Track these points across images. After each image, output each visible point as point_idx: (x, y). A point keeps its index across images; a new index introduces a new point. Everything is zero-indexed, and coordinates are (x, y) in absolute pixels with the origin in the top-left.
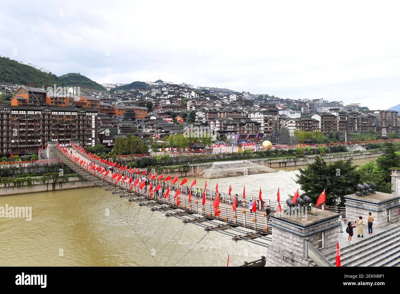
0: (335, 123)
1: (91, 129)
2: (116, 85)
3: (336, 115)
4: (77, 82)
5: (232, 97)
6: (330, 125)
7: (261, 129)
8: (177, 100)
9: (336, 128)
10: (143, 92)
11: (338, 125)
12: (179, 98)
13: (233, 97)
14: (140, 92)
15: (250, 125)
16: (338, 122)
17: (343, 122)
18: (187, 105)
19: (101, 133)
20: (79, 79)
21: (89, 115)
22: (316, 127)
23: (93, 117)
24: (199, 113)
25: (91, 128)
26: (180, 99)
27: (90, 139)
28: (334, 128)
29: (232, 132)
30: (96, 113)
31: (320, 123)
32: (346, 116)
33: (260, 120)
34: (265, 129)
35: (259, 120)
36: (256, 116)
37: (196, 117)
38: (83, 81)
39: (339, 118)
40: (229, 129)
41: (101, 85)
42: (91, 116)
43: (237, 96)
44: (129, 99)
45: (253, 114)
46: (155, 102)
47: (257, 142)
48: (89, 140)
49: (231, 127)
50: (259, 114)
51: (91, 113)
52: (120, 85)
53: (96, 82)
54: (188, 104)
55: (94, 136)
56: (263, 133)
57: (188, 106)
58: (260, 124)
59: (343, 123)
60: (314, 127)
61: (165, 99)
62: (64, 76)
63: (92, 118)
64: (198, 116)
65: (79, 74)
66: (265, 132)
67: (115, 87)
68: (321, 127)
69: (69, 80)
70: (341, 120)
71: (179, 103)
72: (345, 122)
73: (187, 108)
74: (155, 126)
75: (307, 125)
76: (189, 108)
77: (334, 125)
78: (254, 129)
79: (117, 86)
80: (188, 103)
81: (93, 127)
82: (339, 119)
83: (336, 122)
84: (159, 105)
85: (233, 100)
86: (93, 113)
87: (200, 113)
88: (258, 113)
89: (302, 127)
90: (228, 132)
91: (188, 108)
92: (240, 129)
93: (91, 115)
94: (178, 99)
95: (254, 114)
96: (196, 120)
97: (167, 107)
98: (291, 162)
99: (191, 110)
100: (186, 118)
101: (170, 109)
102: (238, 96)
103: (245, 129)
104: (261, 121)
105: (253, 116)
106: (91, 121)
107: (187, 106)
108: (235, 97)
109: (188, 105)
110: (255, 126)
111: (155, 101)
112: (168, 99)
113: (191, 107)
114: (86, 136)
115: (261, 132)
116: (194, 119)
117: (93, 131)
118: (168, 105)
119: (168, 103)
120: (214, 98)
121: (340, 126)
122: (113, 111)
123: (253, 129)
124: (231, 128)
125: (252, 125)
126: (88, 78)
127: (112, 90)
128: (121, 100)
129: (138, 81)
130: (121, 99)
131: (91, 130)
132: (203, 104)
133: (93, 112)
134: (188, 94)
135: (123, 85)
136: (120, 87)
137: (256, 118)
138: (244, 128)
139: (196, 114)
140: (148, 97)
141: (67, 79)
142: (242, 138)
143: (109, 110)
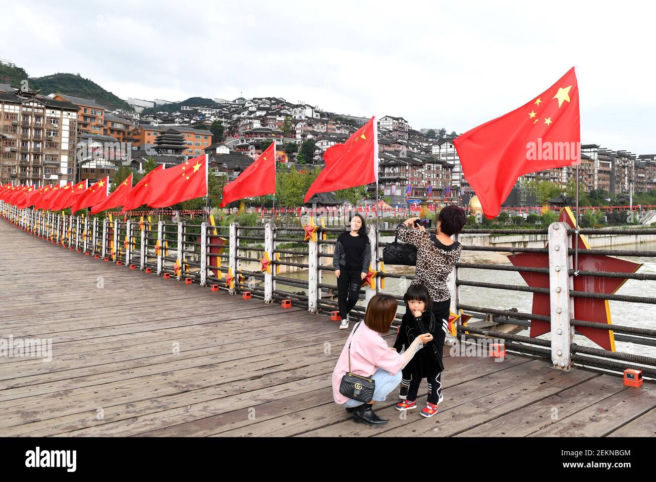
0: (592, 173)
1: (57, 153)
2: (155, 103)
3: (592, 158)
4: (72, 89)
5: (385, 124)
6: (582, 177)
7: (454, 177)
8: (275, 119)
9: (593, 182)
10: (207, 112)
11: (596, 177)
12: (280, 116)
13: (388, 124)
14: (200, 111)
15: (434, 168)
16: (596, 171)
17: (605, 172)
18: (295, 131)
19: (87, 167)
20: (78, 84)
21: (53, 116)
22: (556, 178)
23: (66, 122)
24: (322, 144)
25: (57, 150)
26: (282, 118)
27: (54, 177)
28: (590, 183)
29: (395, 181)
30: (74, 114)
31: (565, 171)
32: (609, 161)
33: (452, 158)
34: (463, 178)
35: (449, 158)
36: (443, 151)
37: (317, 151)
38: (86, 88)
39: (599, 164)
40: (389, 174)
41: (123, 101)
42: (58, 119)
43: (394, 121)
44: (176, 120)
45: (436, 148)
46: (230, 125)
47: (447, 204)
48: (51, 180)
49: (393, 170)
50: (451, 147)
51: (58, 112)
52: (162, 103)
53: (113, 93)
54: (299, 129)
55: (64, 171)
56: (459, 185)
57: (299, 133)
58: (452, 167)
59: (605, 174)
60: (554, 178)
61: (251, 118)
62: (48, 77)
63: (61, 125)
64: (319, 149)
65: (79, 75)
66: (463, 184)
67: (152, 105)
68: (567, 179)
69: (56, 85)
70: (602, 168)
71: (279, 127)
72: (608, 172)
73: (295, 137)
74: (226, 167)
75: (542, 175)
76: (300, 137)
77: (590, 176)
78: (441, 177)
79: (157, 103)
80: (297, 127)
81: (65, 146)
82: (599, 166)
83: (594, 171)
84: (237, 131)
85: (386, 129)
86: (65, 113)
87: (325, 144)
88: (449, 144)
89: (533, 177)
90: (385, 182)
91: (298, 136)
92: (413, 175)
93: (59, 116)
94: (277, 119)
95: (439, 147)
96: (316, 158)
97: (255, 133)
98: (537, 241)
99: (303, 140)
100: (294, 154)
101: (259, 138)
102: (397, 121)
103: (422, 175)
104: (454, 160)
105: (438, 151)
106: (57, 132)
107: (295, 133)
108: (391, 123)
109: (297, 132)
110: (442, 170)
111: (229, 123)
112: (257, 118)
113: (304, 136)
114: (42, 168)
115: (453, 185)
116: (313, 156)
117: (64, 159)
118: (255, 129)
119: (257, 125)
120: (348, 123)
121: (599, 179)
122: (134, 135)
123: (438, 175)
124: (392, 172)
125: (438, 168)
126: (96, 85)
127: (147, 112)
128: (159, 123)
129: (200, 98)
130: (159, 120)
131: (57, 155)
132: (329, 131)
133: (65, 110)
134: (298, 112)
135: (168, 103)
136: (163, 105)
137: (443, 156)
138: (419, 173)
139: (316, 144)
140: (215, 117)
141: (53, 82)
142: (416, 194)
143: (126, 133)
